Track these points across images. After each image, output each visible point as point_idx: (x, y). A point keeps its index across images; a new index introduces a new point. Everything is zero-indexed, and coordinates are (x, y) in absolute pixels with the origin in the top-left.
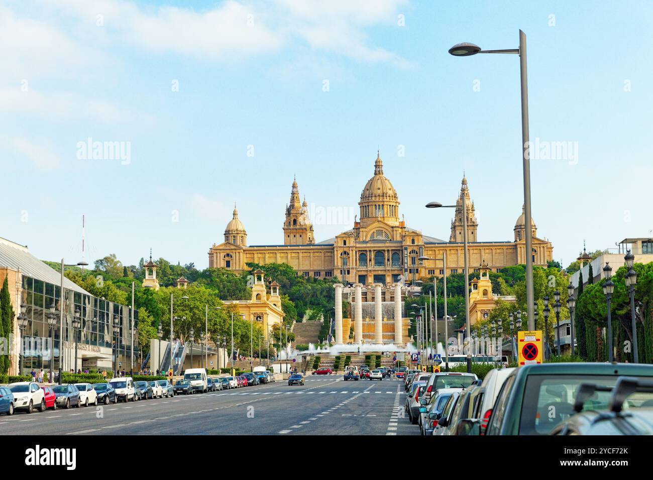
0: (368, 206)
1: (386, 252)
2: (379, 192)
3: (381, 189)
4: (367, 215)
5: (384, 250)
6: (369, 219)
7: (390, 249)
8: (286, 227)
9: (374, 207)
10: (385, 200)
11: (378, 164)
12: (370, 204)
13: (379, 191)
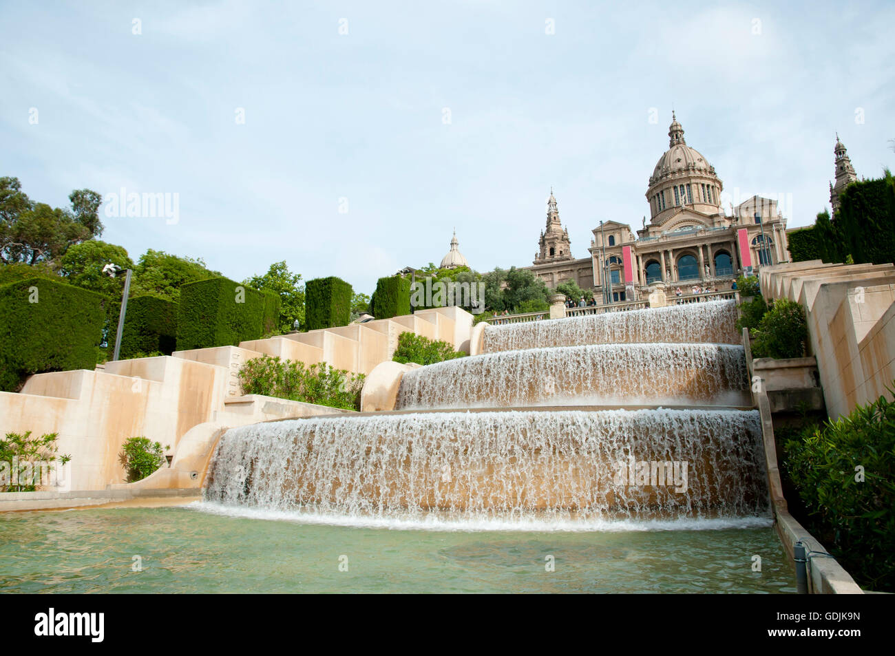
0: (662, 192)
1: (701, 250)
2: (682, 165)
3: (683, 161)
4: (662, 208)
5: (696, 248)
6: (667, 211)
7: (708, 243)
8: (538, 260)
9: (672, 190)
10: (692, 174)
11: (675, 128)
12: (664, 187)
13: (679, 163)
